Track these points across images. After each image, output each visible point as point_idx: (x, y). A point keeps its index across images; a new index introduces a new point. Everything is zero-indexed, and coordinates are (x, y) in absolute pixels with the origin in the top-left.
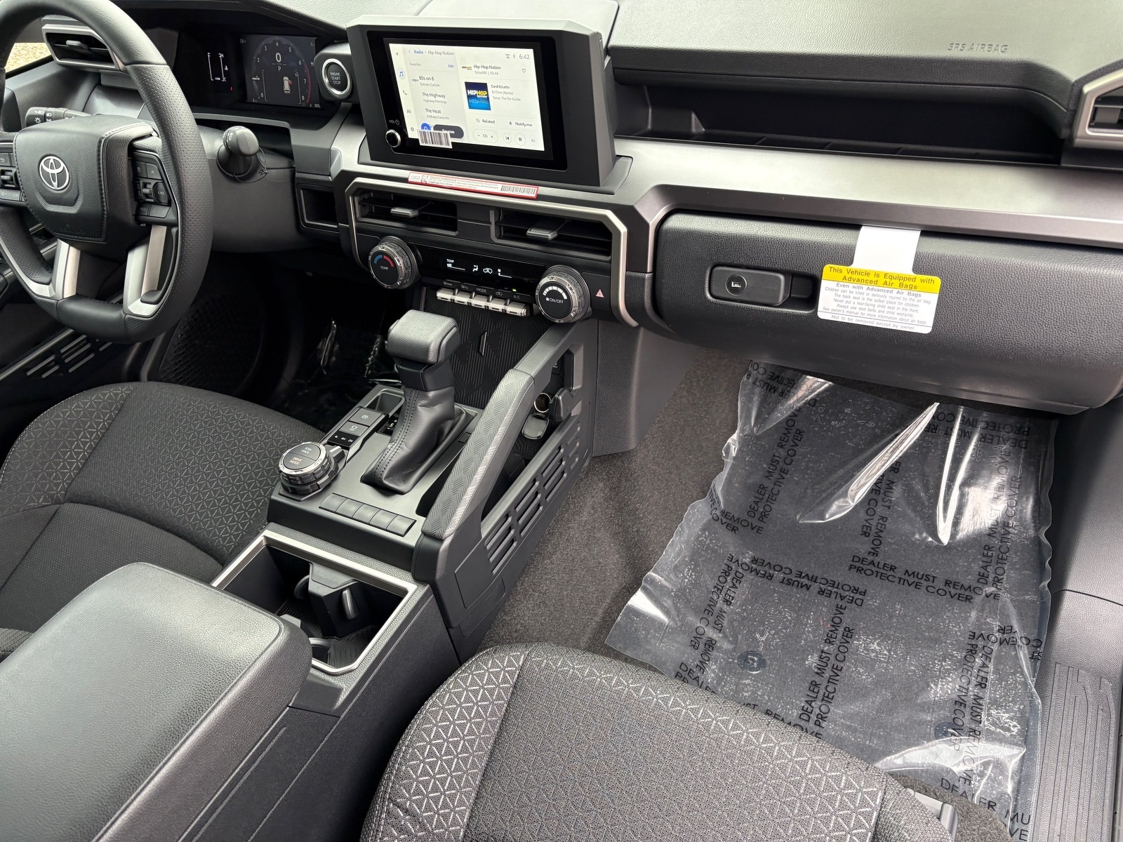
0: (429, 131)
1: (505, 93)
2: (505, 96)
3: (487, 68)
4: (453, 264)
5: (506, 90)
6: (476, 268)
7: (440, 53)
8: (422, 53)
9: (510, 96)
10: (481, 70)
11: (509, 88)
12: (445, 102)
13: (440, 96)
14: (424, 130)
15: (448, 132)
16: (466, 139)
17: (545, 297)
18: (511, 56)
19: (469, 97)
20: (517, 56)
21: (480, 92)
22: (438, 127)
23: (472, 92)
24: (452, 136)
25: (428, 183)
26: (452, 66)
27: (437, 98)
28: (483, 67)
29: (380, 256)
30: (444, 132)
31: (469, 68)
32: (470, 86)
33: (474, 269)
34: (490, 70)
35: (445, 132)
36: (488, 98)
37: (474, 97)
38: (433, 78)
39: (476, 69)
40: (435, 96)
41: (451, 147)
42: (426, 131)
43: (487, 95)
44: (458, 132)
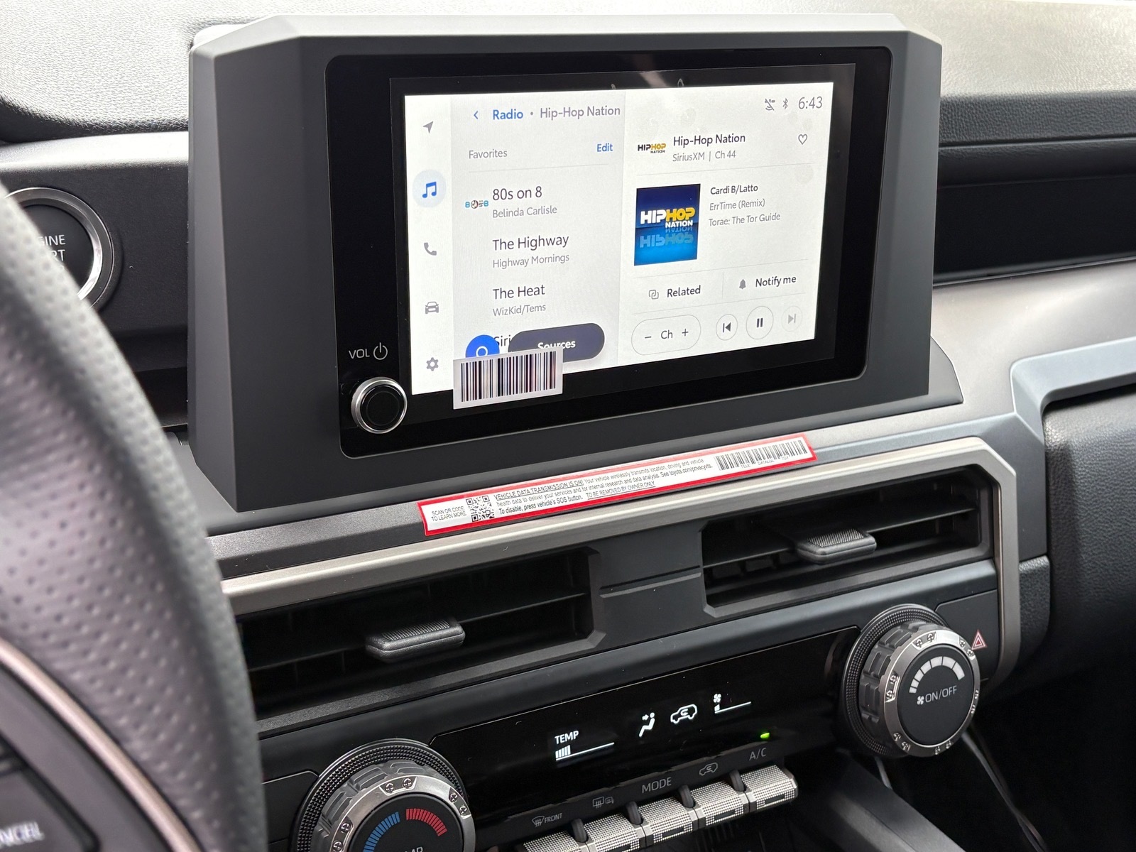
0: (495, 358)
1: (745, 204)
2: (743, 212)
3: (708, 141)
4: (574, 745)
5: (749, 196)
6: (647, 722)
7: (579, 114)
8: (520, 115)
9: (755, 211)
10: (692, 148)
11: (756, 188)
12: (563, 259)
13: (551, 242)
14: (477, 358)
15: (558, 348)
16: (611, 357)
17: (915, 696)
18: (778, 105)
19: (642, 230)
20: (793, 105)
21: (676, 213)
22: (524, 340)
23: (651, 217)
24: (569, 356)
25: (497, 515)
26: (608, 148)
27: (543, 251)
28: (699, 140)
29: (395, 818)
30: (542, 349)
31: (660, 148)
32: (648, 198)
33: (645, 728)
34: (716, 146)
35: (549, 348)
36: (696, 225)
37: (658, 228)
38: (539, 190)
39: (679, 149)
40: (534, 244)
41: (558, 390)
42: (486, 358)
43: (695, 218)
44: (590, 338)
